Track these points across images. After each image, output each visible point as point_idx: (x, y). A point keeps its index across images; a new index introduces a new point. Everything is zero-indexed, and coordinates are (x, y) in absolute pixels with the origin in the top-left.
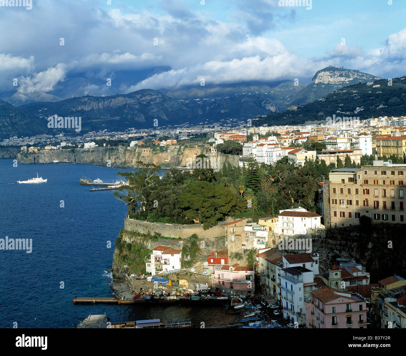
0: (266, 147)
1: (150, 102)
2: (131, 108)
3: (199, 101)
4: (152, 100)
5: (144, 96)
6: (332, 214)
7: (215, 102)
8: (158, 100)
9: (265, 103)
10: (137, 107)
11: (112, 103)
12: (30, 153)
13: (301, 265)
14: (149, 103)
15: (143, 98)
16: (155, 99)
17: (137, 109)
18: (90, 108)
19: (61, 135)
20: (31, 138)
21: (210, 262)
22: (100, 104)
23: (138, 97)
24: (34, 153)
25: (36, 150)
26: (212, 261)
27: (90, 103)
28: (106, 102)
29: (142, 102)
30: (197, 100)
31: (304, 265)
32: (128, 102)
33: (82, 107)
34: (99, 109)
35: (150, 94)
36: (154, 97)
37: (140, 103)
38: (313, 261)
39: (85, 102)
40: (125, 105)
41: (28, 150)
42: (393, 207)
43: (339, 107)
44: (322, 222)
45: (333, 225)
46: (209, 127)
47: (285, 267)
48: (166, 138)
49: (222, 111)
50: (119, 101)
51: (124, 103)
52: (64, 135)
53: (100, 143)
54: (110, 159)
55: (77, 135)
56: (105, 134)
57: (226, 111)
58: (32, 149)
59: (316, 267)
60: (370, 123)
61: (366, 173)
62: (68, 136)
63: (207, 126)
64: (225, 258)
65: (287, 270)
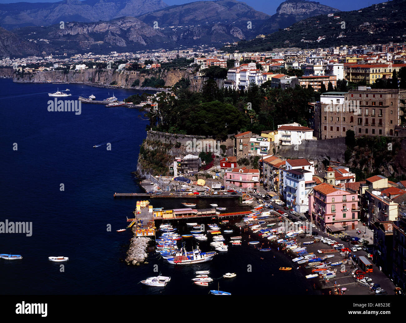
0: (249, 73)
2: (113, 34)
3: (173, 28)
4: (131, 27)
5: (124, 23)
6: (323, 128)
7: (188, 30)
9: (233, 31)
10: (118, 32)
11: (95, 29)
12: (26, 74)
13: (301, 167)
14: (129, 30)
16: (135, 26)
17: (119, 35)
18: (76, 33)
19: (50, 57)
20: (23, 60)
21: (222, 166)
22: (85, 30)
23: (119, 23)
24: (29, 73)
25: (31, 71)
26: (224, 165)
27: (75, 29)
28: (90, 28)
29: (123, 28)
30: (172, 27)
31: (303, 168)
32: (111, 28)
33: (69, 32)
34: (84, 35)
35: (130, 22)
36: (134, 23)
37: (121, 29)
38: (310, 165)
39: (71, 27)
40: (108, 31)
41: (24, 71)
42: (374, 123)
43: (303, 36)
44: (314, 135)
45: (323, 137)
46: (184, 52)
47: (288, 169)
48: (151, 62)
49: (195, 38)
50: (102, 28)
51: (107, 29)
52: (53, 57)
53: (90, 65)
54: (99, 80)
55: (65, 57)
56: (90, 56)
57: (199, 38)
58: (27, 69)
59: (312, 169)
60: (333, 51)
61: (352, 96)
62: (57, 58)
63: (182, 51)
64: (234, 163)
65: (290, 171)
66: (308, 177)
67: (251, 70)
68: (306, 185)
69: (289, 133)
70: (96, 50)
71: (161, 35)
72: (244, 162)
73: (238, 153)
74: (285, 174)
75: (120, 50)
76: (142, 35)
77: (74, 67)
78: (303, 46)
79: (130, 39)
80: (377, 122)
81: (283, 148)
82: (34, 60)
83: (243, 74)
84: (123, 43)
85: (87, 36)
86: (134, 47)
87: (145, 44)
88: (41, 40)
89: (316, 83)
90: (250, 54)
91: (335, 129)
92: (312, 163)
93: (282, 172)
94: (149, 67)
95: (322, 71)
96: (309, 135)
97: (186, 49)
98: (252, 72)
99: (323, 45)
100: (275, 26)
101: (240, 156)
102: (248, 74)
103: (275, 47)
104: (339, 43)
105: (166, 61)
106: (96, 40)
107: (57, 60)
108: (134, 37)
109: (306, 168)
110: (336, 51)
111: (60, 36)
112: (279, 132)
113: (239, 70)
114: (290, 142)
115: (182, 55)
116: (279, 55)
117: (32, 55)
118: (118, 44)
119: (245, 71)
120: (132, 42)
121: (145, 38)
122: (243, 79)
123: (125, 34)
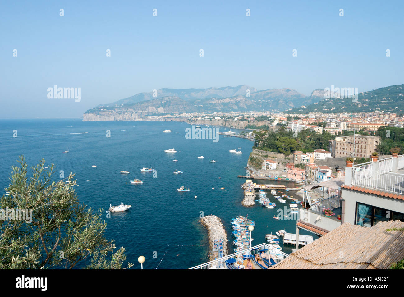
2: (232, 103)
3: (260, 101)
4: (241, 100)
5: (237, 98)
6: (336, 153)
7: (267, 102)
8: (243, 100)
9: (289, 103)
10: (234, 103)
11: (224, 101)
12: (193, 120)
13: (325, 170)
14: (239, 102)
15: (237, 99)
16: (242, 100)
19: (203, 113)
20: (191, 114)
22: (219, 101)
23: (235, 98)
24: (194, 120)
25: (195, 119)
26: (288, 166)
27: (215, 101)
32: (231, 100)
34: (219, 103)
35: (240, 98)
36: (242, 99)
37: (236, 101)
38: (330, 169)
39: (213, 100)
40: (230, 102)
41: (192, 119)
42: (361, 152)
43: (324, 107)
44: (331, 155)
45: (336, 157)
46: (265, 113)
47: (319, 170)
48: (250, 117)
49: (270, 106)
50: (227, 100)
51: (229, 101)
52: (204, 113)
53: (222, 117)
54: (225, 124)
55: (210, 113)
56: (221, 114)
57: (272, 106)
58: (194, 118)
59: (330, 171)
60: (339, 115)
61: (351, 138)
62: (206, 113)
63: (264, 112)
64: (293, 166)
65: (320, 171)
66: (329, 174)
67: (300, 123)
68: (327, 178)
69: (319, 153)
70: (223, 110)
71: (254, 104)
72: (297, 166)
73: (295, 161)
74: (317, 172)
75: (235, 111)
76: (245, 104)
77: (214, 118)
78: (324, 112)
79: (240, 106)
80: (363, 151)
81: (317, 160)
82: (196, 114)
83: (295, 124)
84: (236, 108)
85: (220, 104)
86: (242, 110)
87: (246, 108)
88: (200, 105)
89: (332, 131)
90: (298, 115)
91: (342, 153)
92: (330, 168)
93: (316, 171)
94: (249, 119)
95: (335, 125)
96: (329, 155)
97: (266, 111)
98: (300, 124)
99: (334, 112)
100: (309, 102)
101: (296, 163)
102: (298, 125)
103: (310, 112)
104: (342, 112)
105: (257, 117)
106: (224, 106)
107: (206, 114)
108: (241, 105)
109: (328, 170)
110: (341, 115)
111: (208, 104)
112: (315, 153)
113: (293, 123)
114: (319, 157)
115: (264, 114)
116: (312, 115)
117: (195, 112)
118: (234, 108)
119: (297, 123)
120: (241, 107)
121: (246, 105)
122: (296, 127)
123: (237, 103)
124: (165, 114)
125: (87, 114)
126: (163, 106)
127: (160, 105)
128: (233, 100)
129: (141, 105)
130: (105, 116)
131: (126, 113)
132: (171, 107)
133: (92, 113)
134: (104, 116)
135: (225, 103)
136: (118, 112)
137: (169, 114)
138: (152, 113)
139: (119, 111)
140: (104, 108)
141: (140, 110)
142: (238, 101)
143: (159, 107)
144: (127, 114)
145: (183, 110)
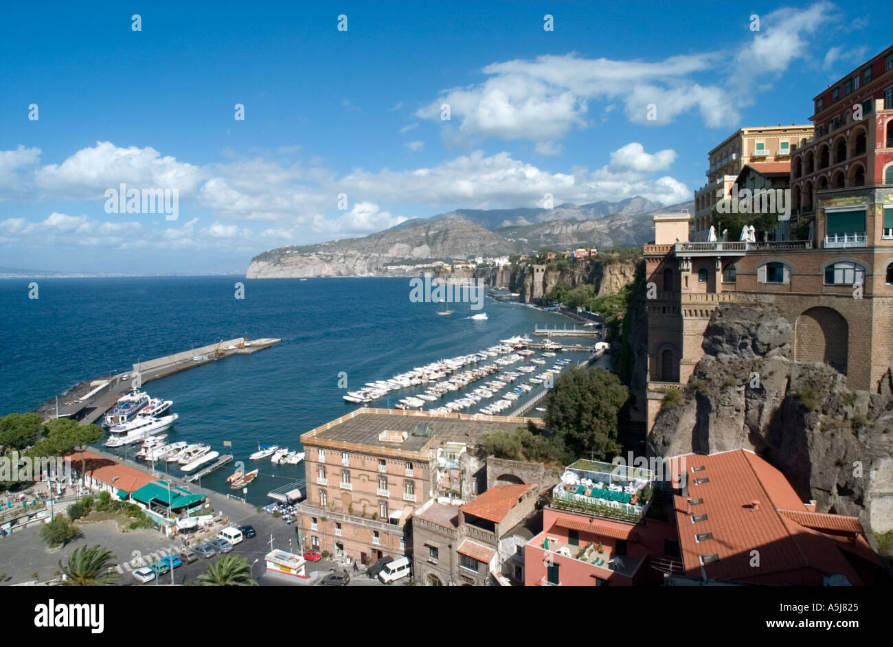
1: (619, 227)
2: (599, 233)
4: (621, 225)
11: (580, 228)
14: (618, 229)
15: (613, 223)
18: (557, 232)
22: (569, 229)
23: (608, 221)
28: (574, 227)
29: (612, 227)
34: (566, 233)
35: (620, 220)
37: (609, 229)
39: (553, 226)
50: (588, 226)
51: (593, 227)
85: (570, 235)
108: (623, 236)
118: (604, 243)
124: (431, 261)
125: (255, 262)
126: (431, 241)
127: (424, 240)
128: (602, 226)
129: (378, 241)
130: (294, 266)
131: (342, 260)
132: (449, 243)
133: (266, 261)
134: (290, 267)
135: (583, 233)
136: (324, 257)
137: (441, 260)
138: (403, 258)
139: (327, 256)
140: (292, 248)
141: (376, 252)
142: (614, 228)
143: (420, 244)
144: (344, 262)
145: (476, 252)
